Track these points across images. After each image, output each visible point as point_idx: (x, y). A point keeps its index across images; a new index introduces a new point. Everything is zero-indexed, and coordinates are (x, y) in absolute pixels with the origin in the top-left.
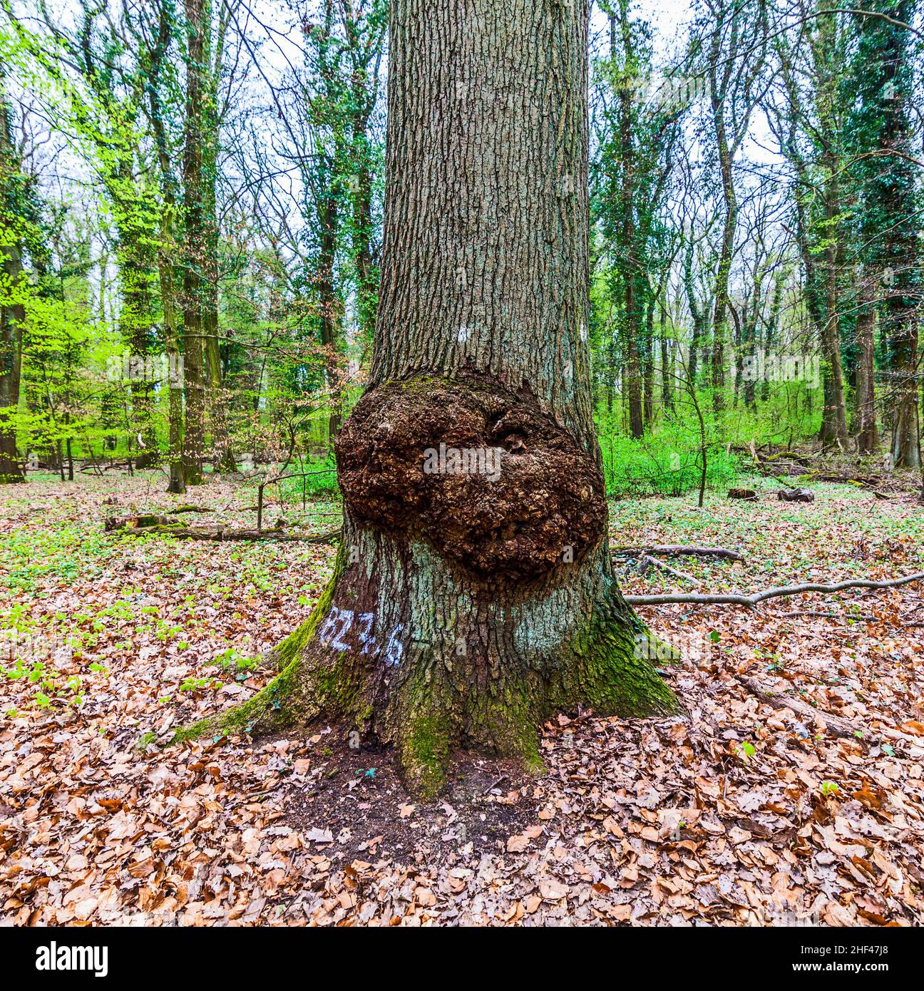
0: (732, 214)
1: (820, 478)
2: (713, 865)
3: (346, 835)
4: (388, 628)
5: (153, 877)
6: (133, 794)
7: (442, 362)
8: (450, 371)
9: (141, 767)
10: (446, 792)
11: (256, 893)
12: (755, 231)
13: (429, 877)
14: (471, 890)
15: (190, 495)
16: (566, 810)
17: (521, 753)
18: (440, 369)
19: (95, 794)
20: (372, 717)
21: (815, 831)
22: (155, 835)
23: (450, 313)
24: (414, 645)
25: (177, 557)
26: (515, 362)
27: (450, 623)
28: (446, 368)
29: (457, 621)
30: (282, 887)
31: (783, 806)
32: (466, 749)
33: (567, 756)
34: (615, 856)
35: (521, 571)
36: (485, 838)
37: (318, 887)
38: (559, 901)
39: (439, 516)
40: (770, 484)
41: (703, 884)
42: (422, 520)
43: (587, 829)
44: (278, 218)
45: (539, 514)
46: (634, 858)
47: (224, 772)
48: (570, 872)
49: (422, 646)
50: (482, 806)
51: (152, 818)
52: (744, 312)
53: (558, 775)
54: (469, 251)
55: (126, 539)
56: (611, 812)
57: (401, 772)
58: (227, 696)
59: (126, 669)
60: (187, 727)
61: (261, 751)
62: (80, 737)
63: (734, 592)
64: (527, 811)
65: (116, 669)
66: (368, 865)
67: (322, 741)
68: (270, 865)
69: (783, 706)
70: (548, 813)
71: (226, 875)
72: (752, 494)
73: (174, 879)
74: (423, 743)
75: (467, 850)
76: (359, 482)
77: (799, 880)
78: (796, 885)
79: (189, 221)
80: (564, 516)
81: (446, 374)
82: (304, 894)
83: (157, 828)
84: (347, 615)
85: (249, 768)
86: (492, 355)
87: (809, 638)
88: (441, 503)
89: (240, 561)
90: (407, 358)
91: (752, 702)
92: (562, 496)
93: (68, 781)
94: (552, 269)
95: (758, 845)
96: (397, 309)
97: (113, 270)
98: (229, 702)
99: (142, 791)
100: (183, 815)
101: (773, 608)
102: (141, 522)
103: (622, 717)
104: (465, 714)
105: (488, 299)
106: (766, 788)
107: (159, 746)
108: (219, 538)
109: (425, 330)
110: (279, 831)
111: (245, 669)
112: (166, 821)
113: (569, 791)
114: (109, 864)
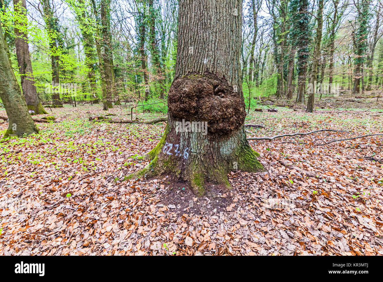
0: (256, 31)
1: (277, 106)
2: (287, 215)
3: (179, 207)
4: (184, 149)
5: (127, 219)
6: (116, 195)
7: (199, 70)
8: (202, 73)
9: (117, 187)
10: (205, 194)
11: (158, 224)
12: (261, 37)
13: (206, 218)
14: (219, 222)
15: (109, 111)
16: (241, 199)
17: (224, 183)
18: (199, 72)
19: (105, 195)
20: (181, 173)
21: (314, 205)
22: (125, 207)
23: (202, 54)
24: (192, 153)
25: (111, 128)
26: (221, 70)
27: (202, 147)
28: (200, 72)
29: (204, 146)
30: (165, 222)
31: (302, 197)
32: (208, 182)
33: (237, 184)
34: (258, 212)
35: (223, 132)
36: (219, 207)
37: (175, 222)
38: (245, 225)
39: (201, 117)
40: (265, 108)
41: (285, 220)
42: (195, 118)
43: (249, 205)
44: (127, 31)
45: (230, 116)
46: (264, 213)
47: (141, 189)
48: (247, 217)
49: (194, 154)
50: (216, 198)
51: (123, 202)
52: (256, 60)
53: (236, 189)
54: (207, 34)
55: (96, 123)
56: (254, 200)
57: (191, 189)
58: (137, 167)
59: (105, 159)
60: (127, 176)
61: (150, 183)
62: (97, 179)
63: (264, 137)
64: (229, 200)
65: (102, 159)
66: (188, 215)
67: (166, 180)
68: (160, 215)
69: (293, 169)
70: (236, 200)
71: (148, 218)
72: (261, 110)
73: (133, 220)
74: (197, 180)
75: (215, 210)
76: (177, 107)
77: (313, 219)
78: (312, 220)
79: (104, 32)
80: (236, 116)
81: (200, 74)
82: (172, 224)
83: (125, 205)
84: (171, 145)
85: (147, 187)
86: (214, 68)
87: (291, 149)
88: (201, 113)
89: (128, 129)
90: (188, 69)
91: (283, 167)
92: (236, 111)
93: (96, 191)
94: (232, 40)
95: (298, 209)
96: (184, 53)
97: (81, 47)
98: (138, 169)
99: (118, 194)
100: (132, 201)
101: (277, 141)
102: (99, 118)
103: (249, 172)
104: (207, 172)
105: (213, 50)
106: (296, 192)
107: (120, 181)
108: (121, 122)
109: (193, 60)
110: (160, 205)
111: (140, 160)
112: (127, 202)
113: (240, 193)
114: (113, 216)
